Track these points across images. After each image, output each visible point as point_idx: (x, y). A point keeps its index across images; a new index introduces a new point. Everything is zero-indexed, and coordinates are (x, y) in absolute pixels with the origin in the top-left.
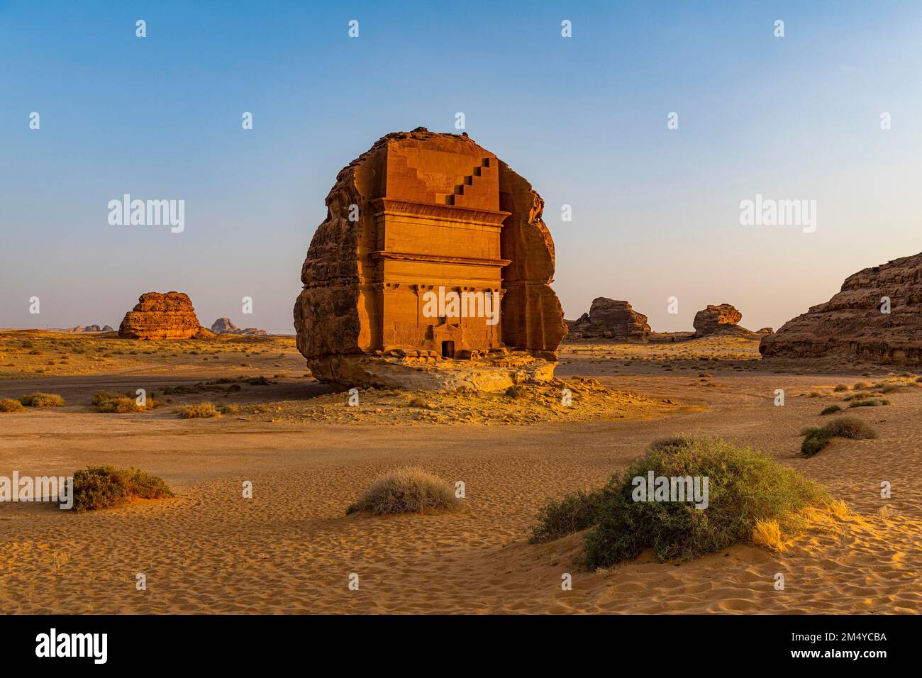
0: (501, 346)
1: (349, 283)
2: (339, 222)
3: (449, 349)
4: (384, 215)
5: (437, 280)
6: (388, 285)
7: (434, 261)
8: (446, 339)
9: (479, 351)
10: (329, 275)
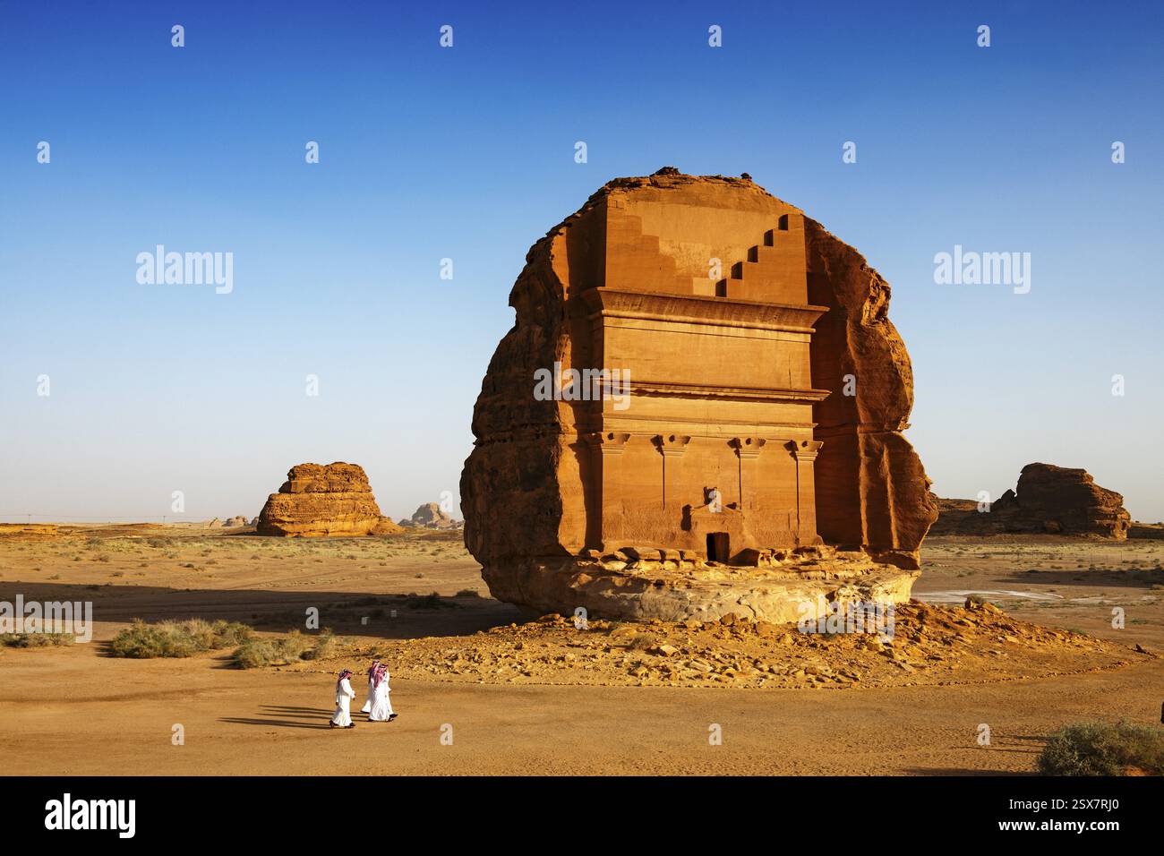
0: (816, 541)
1: (543, 434)
2: (530, 333)
3: (719, 546)
4: (603, 316)
5: (697, 425)
6: (611, 437)
7: (690, 394)
8: (714, 530)
9: (773, 551)
10: (513, 422)
